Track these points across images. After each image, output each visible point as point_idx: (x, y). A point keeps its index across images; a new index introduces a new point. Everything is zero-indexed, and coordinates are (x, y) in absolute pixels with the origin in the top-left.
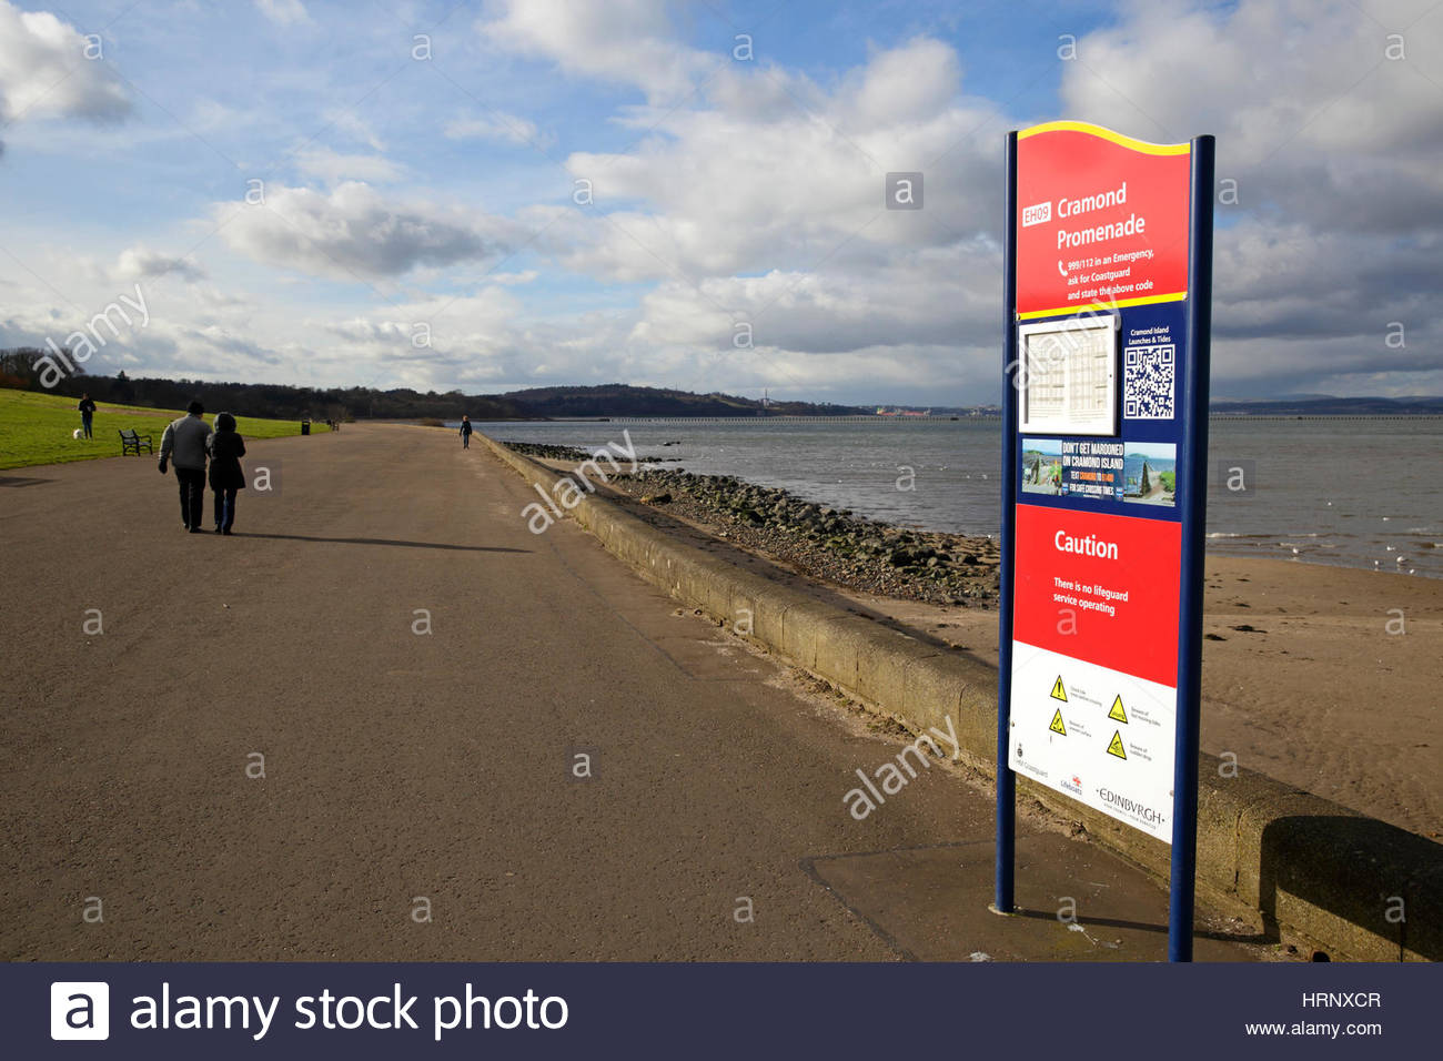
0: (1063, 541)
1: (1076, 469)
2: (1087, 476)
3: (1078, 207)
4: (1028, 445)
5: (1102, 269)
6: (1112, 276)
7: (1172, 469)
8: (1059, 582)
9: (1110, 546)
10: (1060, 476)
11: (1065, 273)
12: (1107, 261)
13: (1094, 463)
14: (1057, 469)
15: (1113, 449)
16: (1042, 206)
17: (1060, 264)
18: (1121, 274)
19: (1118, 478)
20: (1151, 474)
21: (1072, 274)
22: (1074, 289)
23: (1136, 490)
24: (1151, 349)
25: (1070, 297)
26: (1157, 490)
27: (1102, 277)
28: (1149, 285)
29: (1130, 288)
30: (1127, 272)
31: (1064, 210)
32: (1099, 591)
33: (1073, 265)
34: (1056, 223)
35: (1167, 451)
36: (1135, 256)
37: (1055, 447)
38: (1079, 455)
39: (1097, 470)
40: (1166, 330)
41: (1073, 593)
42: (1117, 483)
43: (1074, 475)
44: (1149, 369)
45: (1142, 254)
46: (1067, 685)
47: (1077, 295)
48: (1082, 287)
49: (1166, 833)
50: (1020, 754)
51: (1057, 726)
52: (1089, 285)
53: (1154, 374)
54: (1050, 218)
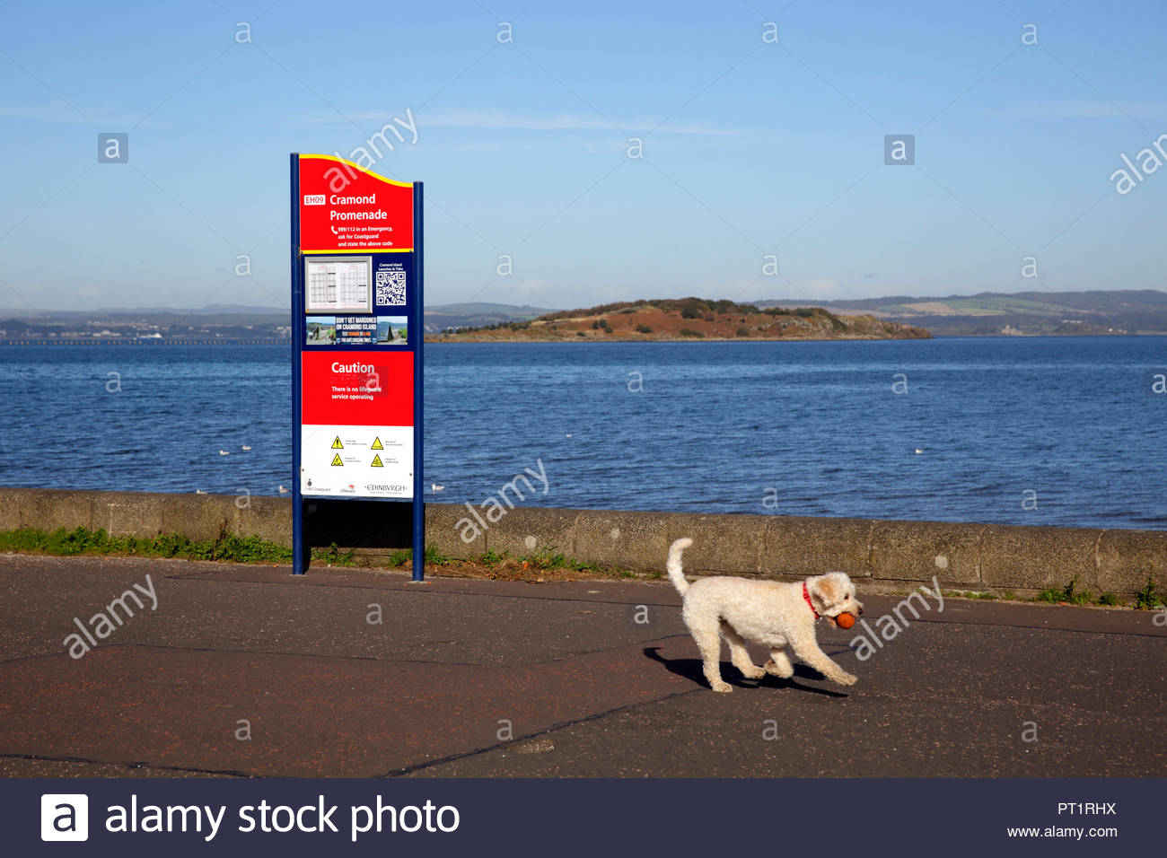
0: (337, 368)
1: (345, 331)
2: (351, 334)
3: (344, 201)
4: (309, 320)
5: (361, 233)
6: (367, 237)
7: (406, 327)
8: (335, 389)
9: (369, 366)
10: (335, 335)
11: (336, 233)
12: (363, 229)
13: (358, 327)
14: (332, 331)
15: (370, 320)
16: (319, 196)
17: (332, 228)
18: (373, 237)
19: (374, 334)
20: (393, 331)
21: (341, 233)
22: (343, 241)
23: (385, 339)
24: (392, 273)
25: (340, 245)
26: (397, 338)
27: (361, 237)
28: (391, 244)
29: (379, 244)
30: (377, 236)
31: (335, 200)
32: (363, 389)
33: (340, 229)
34: (329, 206)
35: (404, 320)
36: (381, 229)
37: (332, 320)
38: (348, 323)
39: (360, 331)
40: (401, 265)
41: (345, 393)
42: (373, 336)
43: (344, 334)
44: (391, 282)
45: (387, 229)
46: (342, 440)
47: (345, 244)
48: (348, 241)
49: (408, 493)
50: (310, 484)
51: (337, 462)
52: (353, 240)
53: (394, 285)
54: (324, 203)
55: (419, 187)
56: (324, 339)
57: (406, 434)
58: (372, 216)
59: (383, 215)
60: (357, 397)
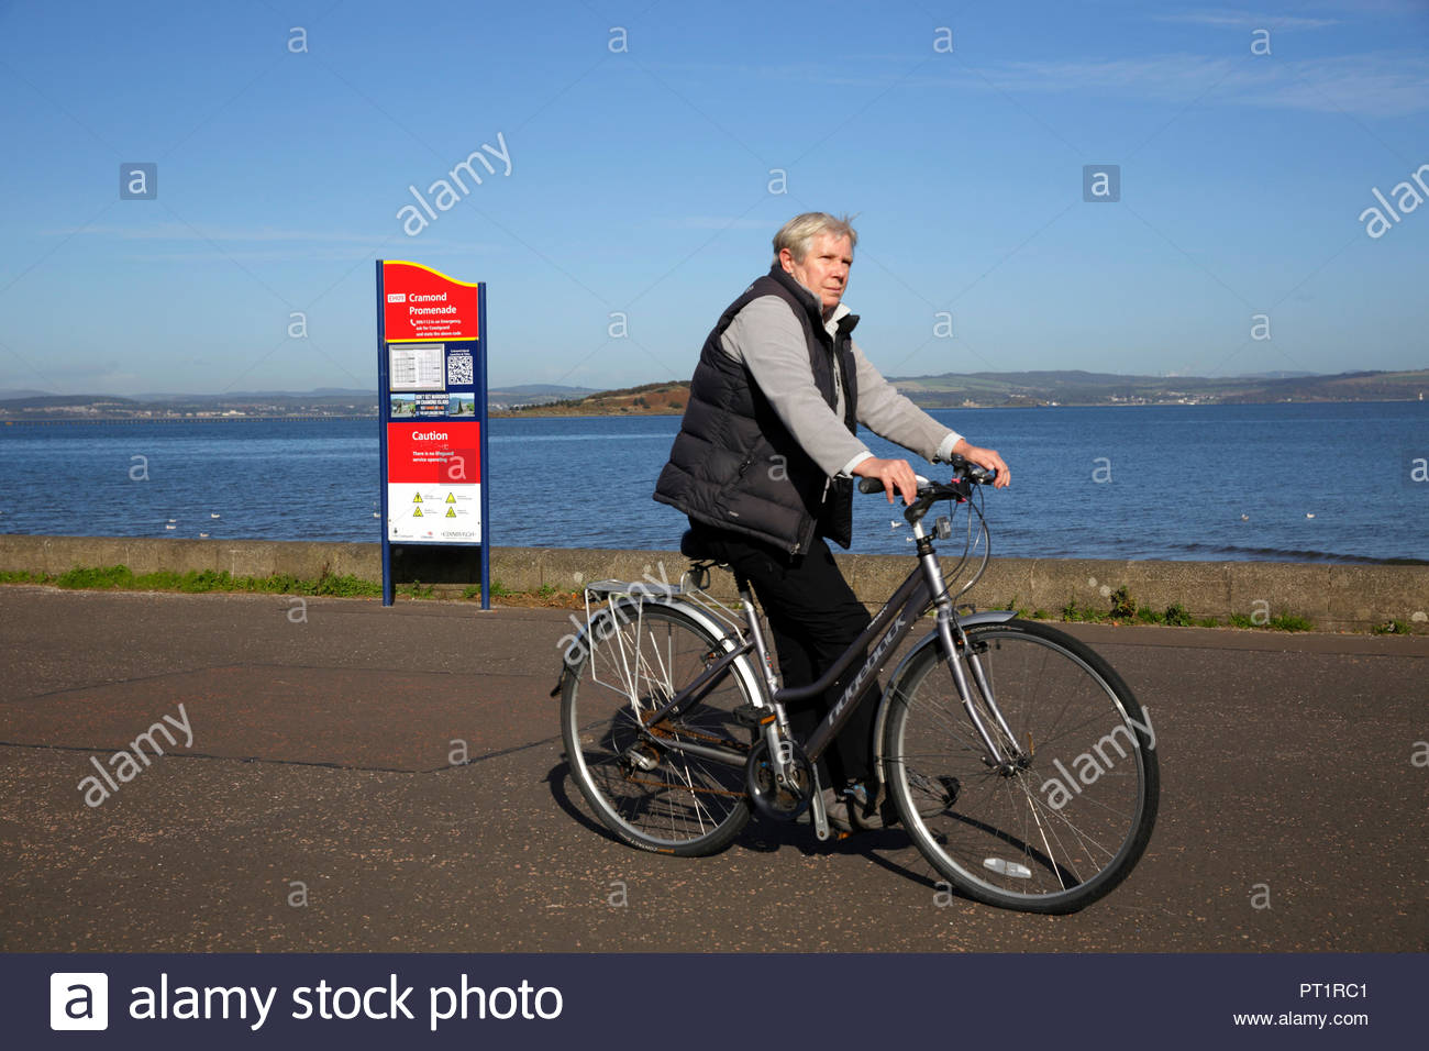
0: (417, 436)
1: (423, 405)
3: (421, 299)
4: (393, 397)
5: (435, 325)
6: (441, 328)
7: (473, 402)
8: (415, 453)
9: (444, 435)
10: (414, 409)
11: (414, 325)
12: (438, 322)
13: (434, 402)
14: (412, 406)
15: (444, 396)
16: (400, 295)
17: (411, 321)
18: (445, 328)
19: (446, 408)
20: (462, 405)
21: (418, 325)
22: (420, 332)
23: (456, 412)
24: (461, 358)
25: (418, 335)
26: (466, 411)
27: (435, 328)
28: (460, 333)
29: (450, 334)
30: (448, 327)
31: (413, 298)
32: (437, 453)
33: (419, 322)
34: (408, 304)
35: (471, 396)
36: (452, 322)
37: (412, 396)
38: (425, 399)
39: (435, 405)
40: (468, 351)
41: (424, 457)
42: (445, 410)
43: (422, 408)
44: (461, 365)
45: (456, 321)
46: (422, 495)
47: (422, 334)
48: (424, 331)
49: (476, 539)
50: (396, 532)
51: (418, 514)
52: (429, 331)
53: (463, 367)
54: (404, 301)
55: (482, 287)
56: (406, 412)
57: (475, 489)
58: (444, 311)
59: (453, 310)
60: (434, 460)
